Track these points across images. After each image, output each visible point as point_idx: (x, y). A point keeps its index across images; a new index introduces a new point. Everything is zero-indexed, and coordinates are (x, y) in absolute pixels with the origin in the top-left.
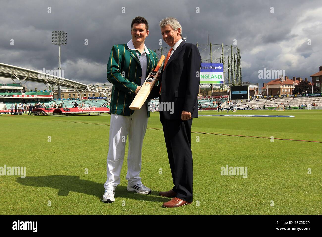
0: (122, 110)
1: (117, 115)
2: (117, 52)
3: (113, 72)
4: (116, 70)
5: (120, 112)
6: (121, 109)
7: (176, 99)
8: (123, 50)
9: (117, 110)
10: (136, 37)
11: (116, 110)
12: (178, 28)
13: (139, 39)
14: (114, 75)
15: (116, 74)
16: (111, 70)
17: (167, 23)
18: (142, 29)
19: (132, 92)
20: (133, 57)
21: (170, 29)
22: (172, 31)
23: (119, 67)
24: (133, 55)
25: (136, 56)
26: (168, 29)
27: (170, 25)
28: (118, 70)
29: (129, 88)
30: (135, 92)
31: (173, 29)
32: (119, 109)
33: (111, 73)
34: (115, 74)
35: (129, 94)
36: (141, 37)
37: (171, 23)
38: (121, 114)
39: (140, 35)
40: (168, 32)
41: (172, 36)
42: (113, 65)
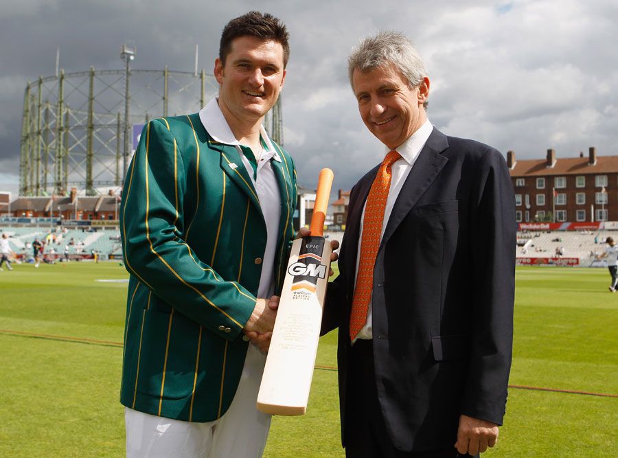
0: (185, 400)
1: (163, 419)
2: (168, 150)
3: (159, 239)
4: (167, 232)
5: (178, 406)
6: (183, 393)
7: (437, 366)
8: (190, 142)
9: (164, 398)
10: (243, 91)
11: (159, 397)
12: (421, 76)
13: (257, 102)
14: (162, 254)
15: (169, 248)
16: (144, 231)
17: (384, 58)
18: (272, 65)
19: (234, 327)
20: (232, 173)
21: (395, 80)
22: (404, 88)
23: (177, 214)
24: (233, 166)
25: (242, 170)
26: (387, 79)
27: (393, 66)
28: (176, 229)
29: (225, 308)
30: (244, 324)
31: (407, 82)
32: (173, 395)
33: (145, 244)
34: (163, 250)
35: (223, 332)
36: (264, 95)
37: (399, 57)
38: (182, 417)
39: (262, 89)
40: (387, 92)
41: (404, 109)
42: (155, 207)
